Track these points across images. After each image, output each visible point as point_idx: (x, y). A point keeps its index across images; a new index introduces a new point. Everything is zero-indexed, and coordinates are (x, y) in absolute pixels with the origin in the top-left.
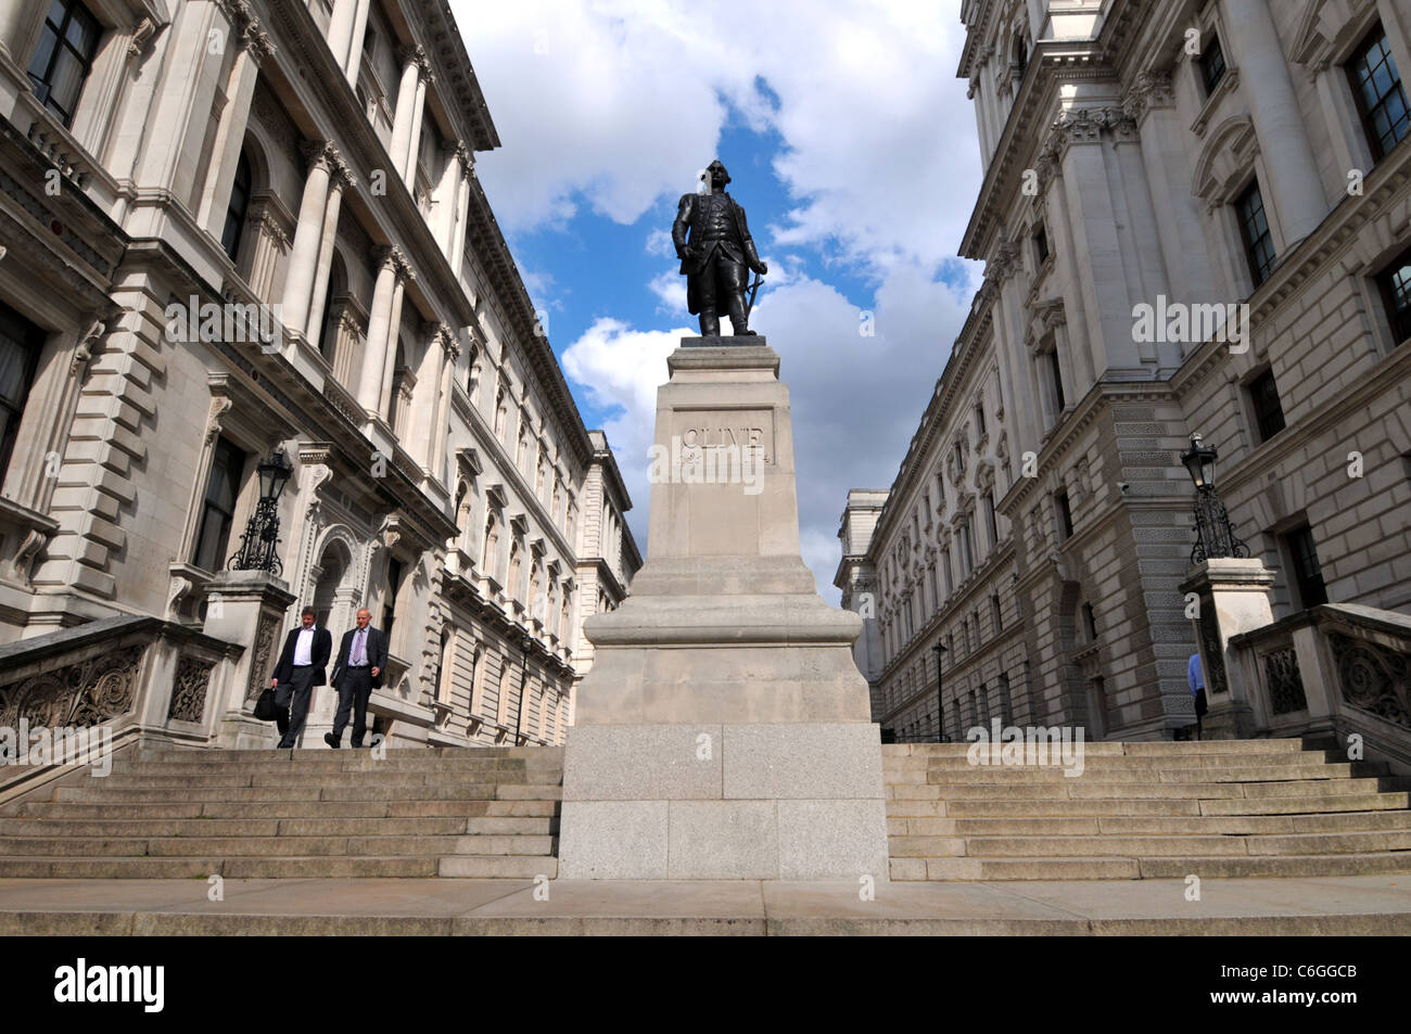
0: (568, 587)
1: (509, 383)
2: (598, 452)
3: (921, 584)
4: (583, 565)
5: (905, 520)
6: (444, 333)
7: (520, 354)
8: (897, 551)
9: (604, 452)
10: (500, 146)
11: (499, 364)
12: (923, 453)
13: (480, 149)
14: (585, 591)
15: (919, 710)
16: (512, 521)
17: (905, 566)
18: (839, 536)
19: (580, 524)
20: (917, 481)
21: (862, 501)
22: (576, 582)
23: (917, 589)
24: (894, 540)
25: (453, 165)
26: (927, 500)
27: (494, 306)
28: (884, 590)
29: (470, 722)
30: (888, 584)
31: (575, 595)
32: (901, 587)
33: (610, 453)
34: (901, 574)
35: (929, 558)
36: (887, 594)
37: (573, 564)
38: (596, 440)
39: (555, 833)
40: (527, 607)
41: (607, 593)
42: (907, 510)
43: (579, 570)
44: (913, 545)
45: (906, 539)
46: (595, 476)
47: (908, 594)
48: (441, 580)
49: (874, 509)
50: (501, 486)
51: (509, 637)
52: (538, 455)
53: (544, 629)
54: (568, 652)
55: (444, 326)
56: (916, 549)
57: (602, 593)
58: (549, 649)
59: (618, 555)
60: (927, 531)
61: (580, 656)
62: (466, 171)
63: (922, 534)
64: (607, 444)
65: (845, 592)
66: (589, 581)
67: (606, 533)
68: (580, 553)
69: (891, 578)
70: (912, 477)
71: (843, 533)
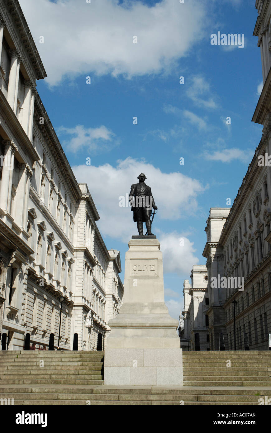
0: (71, 262)
1: (46, 172)
2: (84, 194)
3: (242, 260)
4: (77, 250)
5: (236, 228)
6: (27, 168)
7: (50, 157)
8: (233, 242)
9: (87, 194)
10: (47, 77)
11: (42, 165)
12: (243, 198)
13: (38, 79)
14: (78, 263)
15: (245, 319)
16: (38, 225)
17: (235, 251)
18: (205, 230)
19: (75, 230)
20: (241, 210)
21: (217, 214)
22: (74, 259)
23: (241, 262)
24: (231, 236)
25: (29, 92)
26: (245, 220)
27: (40, 139)
28: (227, 261)
29: (43, 333)
30: (228, 259)
31: (74, 266)
32: (233, 261)
33: (90, 195)
34: (234, 253)
35: (245, 249)
36: (228, 263)
37: (72, 250)
38: (83, 189)
39: (102, 374)
40: (45, 268)
41: (88, 264)
42: (236, 223)
43: (75, 253)
44: (239, 241)
45: (236, 237)
46: (83, 206)
47: (237, 264)
48: (27, 273)
49: (223, 218)
50: (34, 209)
51: (47, 290)
52: (57, 202)
53: (53, 278)
54: (71, 294)
55: (27, 165)
56: (240, 243)
57: (86, 264)
58: (56, 289)
59: (93, 243)
60: (245, 236)
61: (76, 295)
62: (34, 92)
63: (243, 237)
64: (88, 190)
65: (208, 260)
66: (80, 259)
67: (87, 233)
68: (75, 245)
69: (230, 255)
70: (238, 208)
71: (208, 229)
